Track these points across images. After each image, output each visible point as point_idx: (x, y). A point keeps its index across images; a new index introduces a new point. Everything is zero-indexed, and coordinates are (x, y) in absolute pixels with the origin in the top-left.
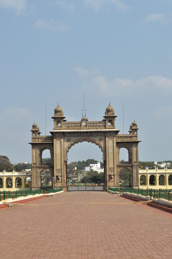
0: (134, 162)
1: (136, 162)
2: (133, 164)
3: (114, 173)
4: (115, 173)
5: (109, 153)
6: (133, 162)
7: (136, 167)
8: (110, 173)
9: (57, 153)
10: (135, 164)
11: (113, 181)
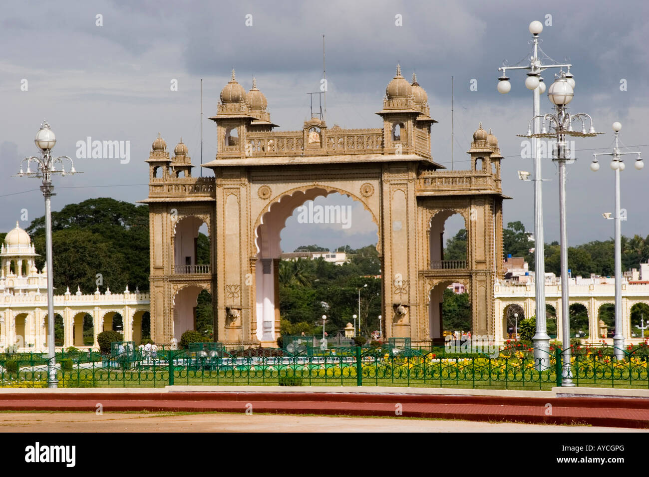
0: (479, 262)
1: (484, 262)
2: (474, 268)
3: (409, 297)
4: (411, 298)
5: (393, 234)
6: (474, 261)
7: (483, 278)
8: (397, 299)
9: (227, 232)
10: (481, 267)
11: (405, 325)
